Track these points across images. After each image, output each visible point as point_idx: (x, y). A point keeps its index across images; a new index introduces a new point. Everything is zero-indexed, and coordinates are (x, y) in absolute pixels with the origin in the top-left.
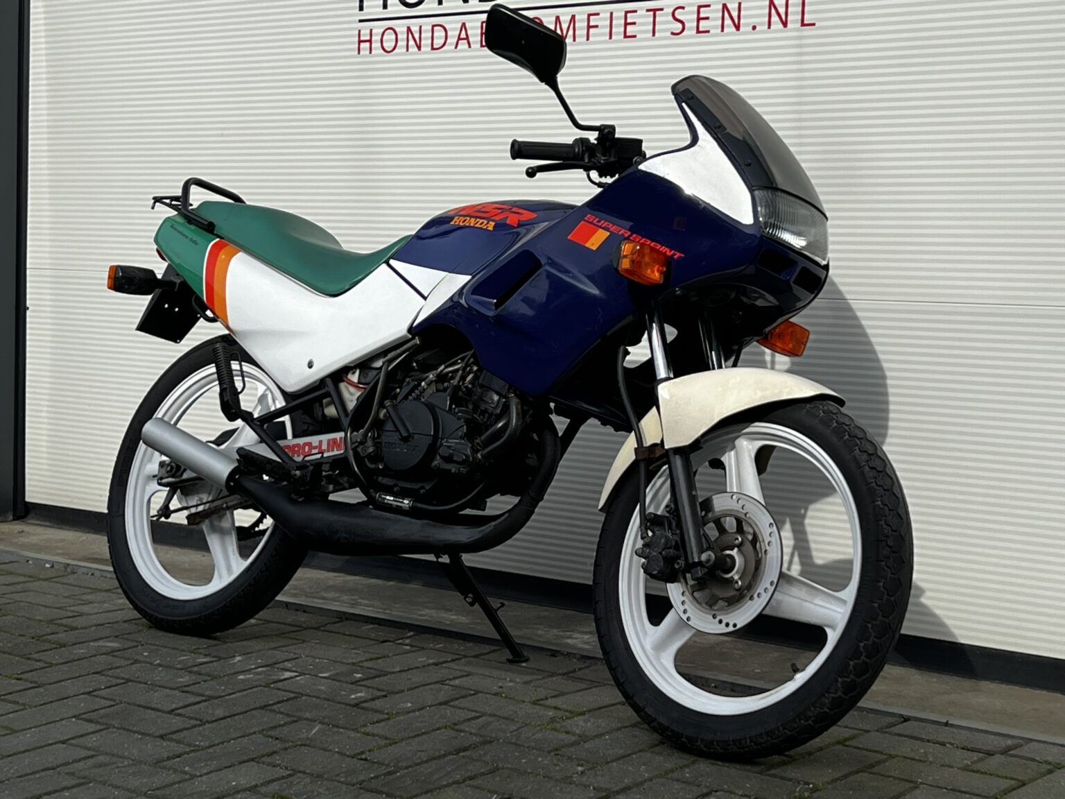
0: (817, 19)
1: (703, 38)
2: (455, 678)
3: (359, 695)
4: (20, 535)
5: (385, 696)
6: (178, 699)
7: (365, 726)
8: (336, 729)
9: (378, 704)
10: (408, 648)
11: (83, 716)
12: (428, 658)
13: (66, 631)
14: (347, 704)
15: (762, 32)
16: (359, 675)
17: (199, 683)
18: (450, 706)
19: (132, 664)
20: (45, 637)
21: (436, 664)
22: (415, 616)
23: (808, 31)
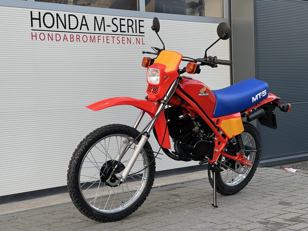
0: (146, 43)
1: (124, 45)
15: (135, 45)
23: (143, 45)
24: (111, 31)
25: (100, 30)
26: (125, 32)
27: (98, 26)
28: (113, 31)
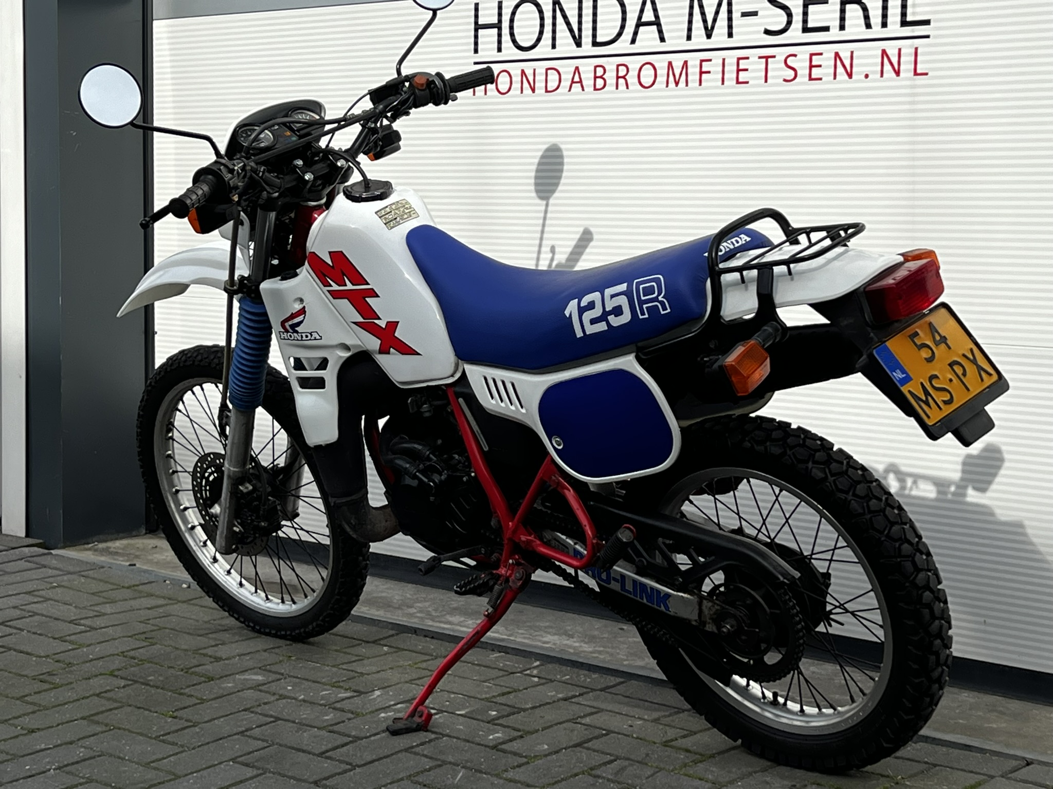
1: (816, 85)
2: (585, 716)
3: (497, 735)
4: (154, 550)
5: (522, 737)
6: (327, 741)
7: (506, 771)
8: (479, 775)
9: (515, 746)
10: (536, 679)
11: (240, 759)
12: (557, 692)
13: (211, 662)
14: (486, 746)
15: (875, 80)
16: (494, 713)
17: (344, 722)
18: (584, 748)
19: (277, 700)
20: (193, 670)
21: (565, 699)
22: (540, 644)
23: (920, 80)
24: (758, 32)
25: (709, 36)
26: (826, 29)
27: (705, 21)
28: (767, 32)
